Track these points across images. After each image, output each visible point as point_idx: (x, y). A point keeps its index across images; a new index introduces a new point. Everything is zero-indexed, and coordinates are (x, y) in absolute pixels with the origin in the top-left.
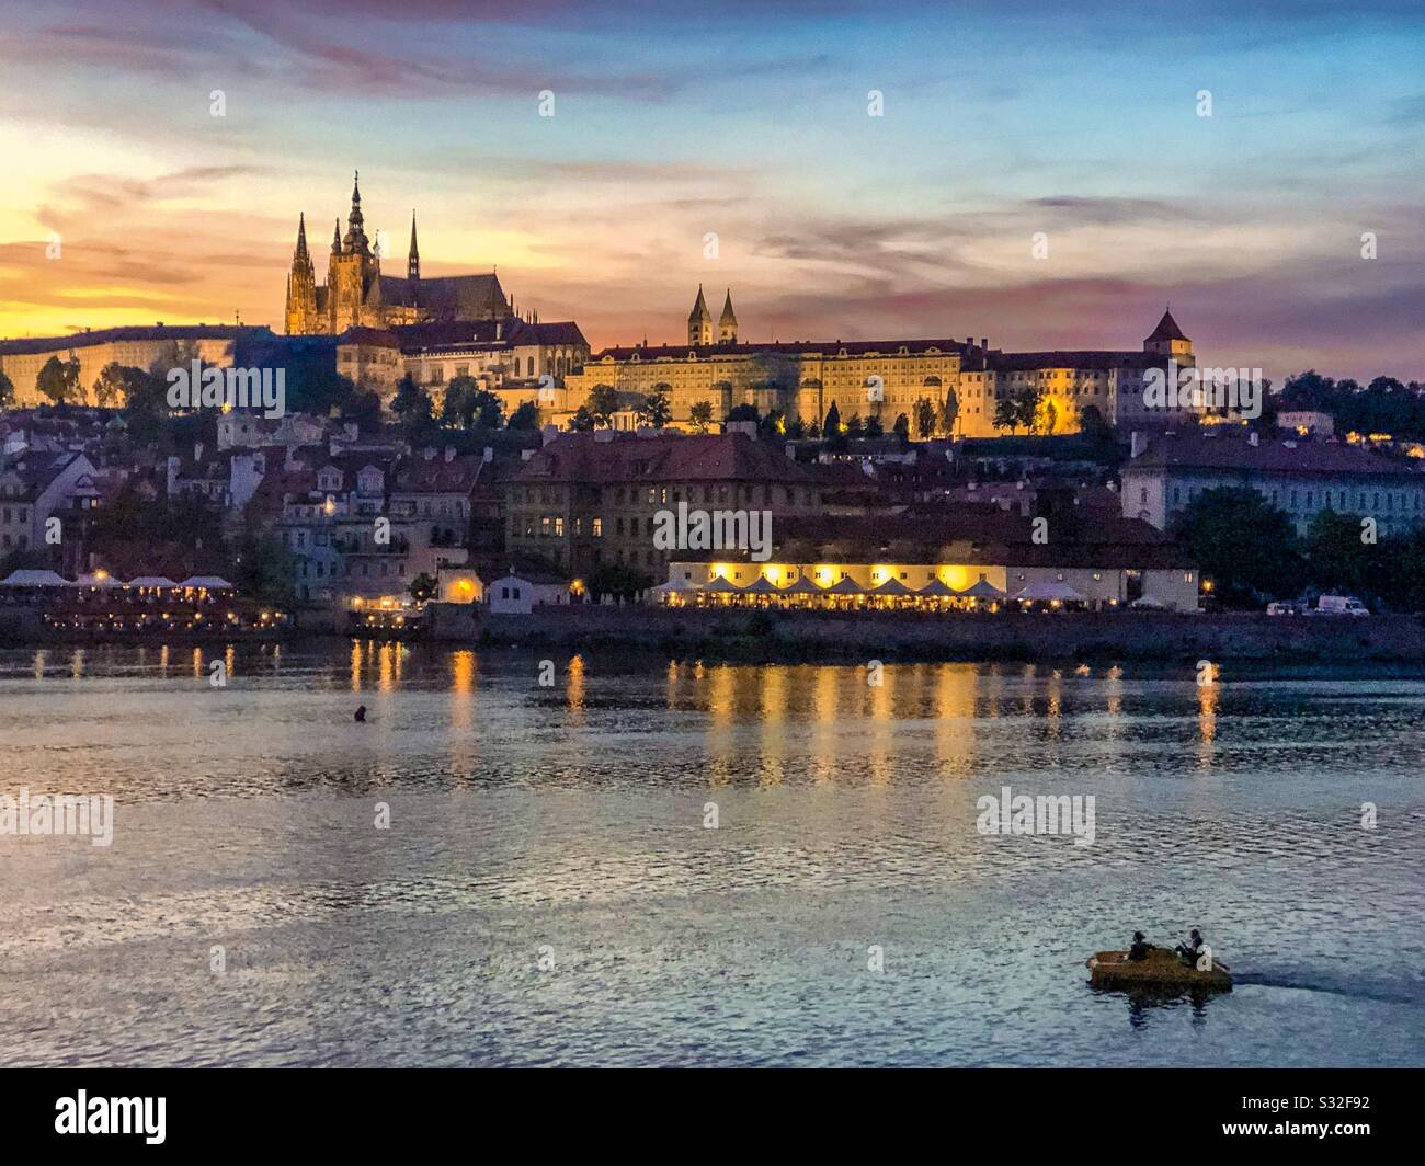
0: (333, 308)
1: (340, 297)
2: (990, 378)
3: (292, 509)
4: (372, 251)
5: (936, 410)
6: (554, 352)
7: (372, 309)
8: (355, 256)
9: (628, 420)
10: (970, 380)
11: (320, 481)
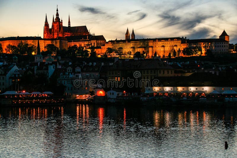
0: (53, 33)
1: (55, 31)
2: (187, 45)
3: (62, 76)
4: (61, 21)
5: (176, 52)
6: (99, 42)
7: (61, 33)
8: (57, 22)
9: (114, 55)
10: (183, 45)
11: (67, 70)
